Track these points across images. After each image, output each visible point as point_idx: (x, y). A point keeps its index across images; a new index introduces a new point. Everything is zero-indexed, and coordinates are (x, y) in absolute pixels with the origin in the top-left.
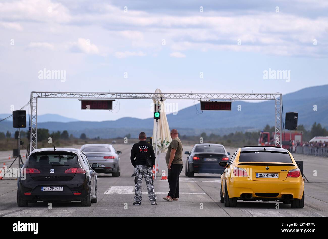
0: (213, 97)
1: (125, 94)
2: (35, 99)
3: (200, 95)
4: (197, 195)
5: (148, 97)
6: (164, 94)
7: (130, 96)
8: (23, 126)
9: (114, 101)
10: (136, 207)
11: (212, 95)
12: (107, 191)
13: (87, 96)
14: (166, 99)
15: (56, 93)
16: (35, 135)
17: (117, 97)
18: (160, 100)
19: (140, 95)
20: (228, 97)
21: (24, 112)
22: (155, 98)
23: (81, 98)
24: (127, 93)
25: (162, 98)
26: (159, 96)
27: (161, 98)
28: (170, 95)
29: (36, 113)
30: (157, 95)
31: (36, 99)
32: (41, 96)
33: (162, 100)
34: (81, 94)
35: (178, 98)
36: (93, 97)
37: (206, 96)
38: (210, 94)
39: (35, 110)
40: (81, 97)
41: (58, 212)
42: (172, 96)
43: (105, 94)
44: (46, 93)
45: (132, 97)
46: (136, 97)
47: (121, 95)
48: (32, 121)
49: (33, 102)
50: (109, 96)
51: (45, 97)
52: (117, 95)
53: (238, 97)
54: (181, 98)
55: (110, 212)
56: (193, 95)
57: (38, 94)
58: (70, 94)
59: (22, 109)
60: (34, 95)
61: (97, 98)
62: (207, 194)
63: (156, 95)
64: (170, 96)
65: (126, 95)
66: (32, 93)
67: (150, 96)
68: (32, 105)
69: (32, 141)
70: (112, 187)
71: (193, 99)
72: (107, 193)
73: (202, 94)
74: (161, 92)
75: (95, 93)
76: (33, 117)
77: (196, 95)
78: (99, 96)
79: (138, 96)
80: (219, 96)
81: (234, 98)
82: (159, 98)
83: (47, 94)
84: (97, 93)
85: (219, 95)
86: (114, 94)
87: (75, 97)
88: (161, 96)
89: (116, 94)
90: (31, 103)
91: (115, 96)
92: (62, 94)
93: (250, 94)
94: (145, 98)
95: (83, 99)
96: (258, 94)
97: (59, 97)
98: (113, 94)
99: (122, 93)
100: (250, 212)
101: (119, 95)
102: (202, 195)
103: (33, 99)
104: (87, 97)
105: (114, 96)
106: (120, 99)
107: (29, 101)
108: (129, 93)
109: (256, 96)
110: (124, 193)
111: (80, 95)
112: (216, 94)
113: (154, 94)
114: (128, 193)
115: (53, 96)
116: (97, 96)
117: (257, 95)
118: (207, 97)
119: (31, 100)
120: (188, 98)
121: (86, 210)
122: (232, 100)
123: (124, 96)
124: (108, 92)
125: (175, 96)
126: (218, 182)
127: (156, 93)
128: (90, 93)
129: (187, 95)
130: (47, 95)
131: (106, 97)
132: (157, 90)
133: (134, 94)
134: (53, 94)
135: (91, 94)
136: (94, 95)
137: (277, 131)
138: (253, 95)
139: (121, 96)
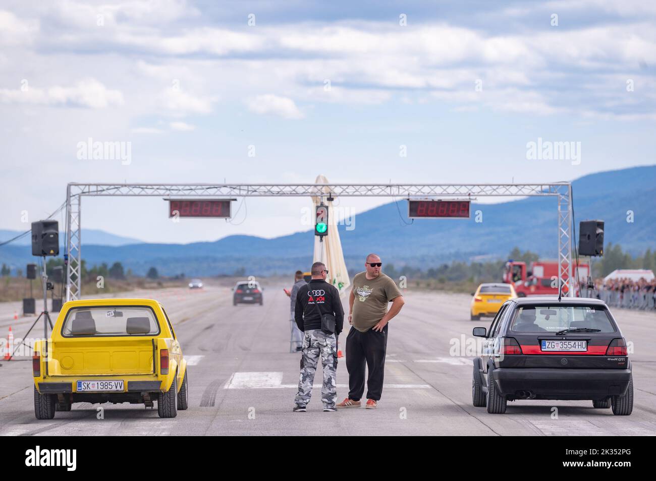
0: (432, 192)
1: (257, 187)
2: (76, 198)
3: (406, 188)
4: (414, 390)
5: (304, 193)
6: (336, 186)
7: (266, 191)
8: (52, 252)
9: (236, 200)
10: (299, 415)
11: (432, 187)
12: (229, 381)
13: (180, 190)
14: (340, 195)
15: (117, 186)
16: (77, 271)
17: (240, 193)
18: (326, 198)
19: (288, 189)
20: (464, 190)
21: (54, 224)
22: (317, 194)
23: (168, 195)
24: (261, 185)
25: (332, 195)
26: (324, 190)
27: (329, 195)
28: (347, 188)
29: (79, 226)
30: (322, 188)
31: (78, 198)
32: (89, 192)
33: (330, 199)
34: (168, 187)
35: (363, 193)
36: (193, 193)
37: (420, 190)
38: (428, 185)
39: (77, 221)
40: (168, 192)
41: (141, 427)
42: (351, 190)
43: (216, 188)
44: (97, 185)
45: (272, 192)
46: (279, 192)
47: (248, 188)
48: (70, 242)
49: (73, 204)
50: (225, 191)
51: (96, 193)
52: (240, 189)
53: (485, 190)
54: (369, 193)
55: (247, 426)
56: (393, 188)
57: (82, 187)
58: (146, 188)
59: (50, 219)
60: (75, 190)
61: (200, 196)
62: (433, 386)
63: (319, 188)
64: (347, 190)
65: (258, 189)
66: (69, 186)
67: (306, 190)
68: (70, 209)
69: (71, 283)
70: (237, 373)
71: (393, 196)
72: (231, 387)
73: (411, 185)
74: (327, 182)
75: (197, 185)
76: (72, 234)
77: (400, 187)
78: (203, 190)
79: (283, 190)
80: (445, 190)
81: (476, 194)
82: (325, 194)
83: (100, 188)
84: (201, 185)
85: (445, 187)
86: (234, 187)
87: (156, 193)
88: (330, 190)
89: (238, 188)
90: (68, 206)
91: (237, 191)
92: (131, 188)
93: (508, 185)
94: (297, 194)
95: (172, 198)
96: (525, 185)
97: (124, 193)
98: (232, 187)
99: (251, 186)
100: (533, 425)
101: (246, 188)
102: (423, 389)
103: (72, 198)
104: (181, 193)
105: (235, 190)
106: (246, 197)
107: (63, 203)
108: (265, 185)
109: (520, 188)
110: (265, 385)
111: (167, 189)
112: (440, 185)
113: (315, 186)
114: (272, 386)
115: (112, 192)
116: (199, 192)
117: (522, 186)
118: (422, 192)
119: (67, 200)
120: (383, 193)
121: (198, 423)
122: (471, 197)
123: (255, 191)
124: (223, 183)
125: (357, 191)
126: (447, 362)
127: (318, 183)
128: (185, 185)
129: (380, 187)
130: (100, 190)
131: (218, 193)
132: (318, 178)
133: (274, 187)
134: (112, 187)
135: (188, 188)
136: (195, 189)
137: (563, 258)
138: (514, 187)
139: (248, 191)
